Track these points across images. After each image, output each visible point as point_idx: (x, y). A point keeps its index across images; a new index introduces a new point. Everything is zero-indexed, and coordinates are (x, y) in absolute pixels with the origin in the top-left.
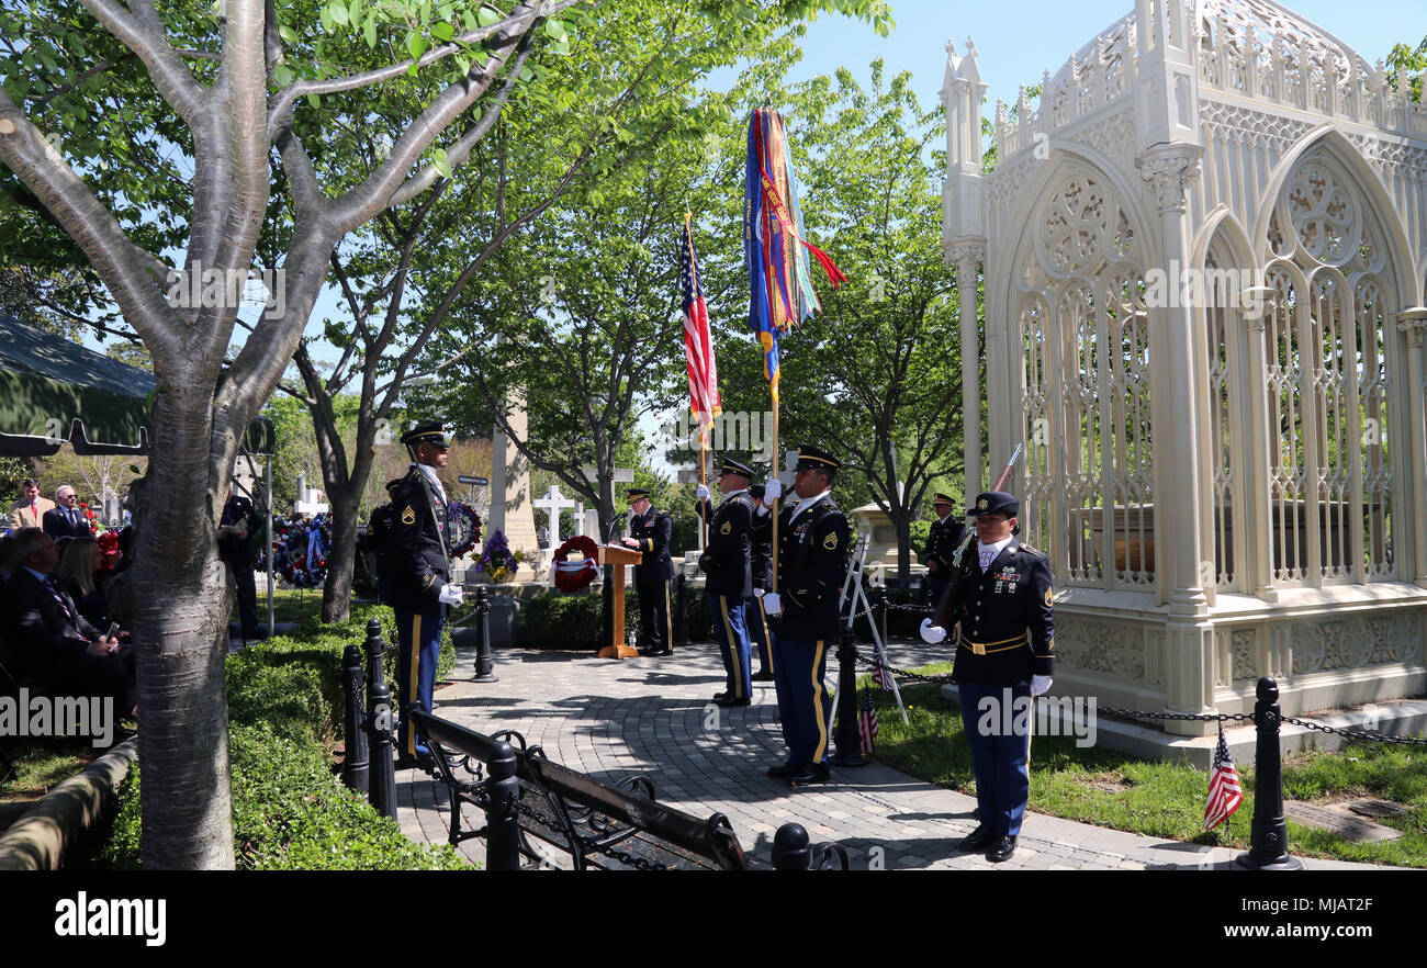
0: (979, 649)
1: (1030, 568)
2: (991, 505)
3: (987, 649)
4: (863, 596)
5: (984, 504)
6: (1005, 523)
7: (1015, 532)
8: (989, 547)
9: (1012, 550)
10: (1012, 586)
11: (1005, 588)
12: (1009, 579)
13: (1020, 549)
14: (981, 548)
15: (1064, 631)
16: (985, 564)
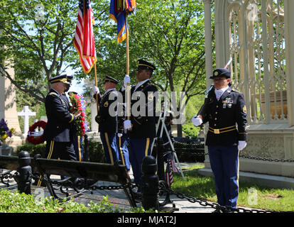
0: (217, 131)
1: (236, 98)
2: (219, 74)
3: (220, 131)
4: (166, 128)
5: (216, 74)
6: (226, 81)
7: (230, 85)
8: (219, 91)
9: (229, 92)
10: (230, 105)
11: (227, 106)
12: (228, 102)
13: (232, 91)
14: (216, 91)
15: (250, 142)
16: (218, 97)
